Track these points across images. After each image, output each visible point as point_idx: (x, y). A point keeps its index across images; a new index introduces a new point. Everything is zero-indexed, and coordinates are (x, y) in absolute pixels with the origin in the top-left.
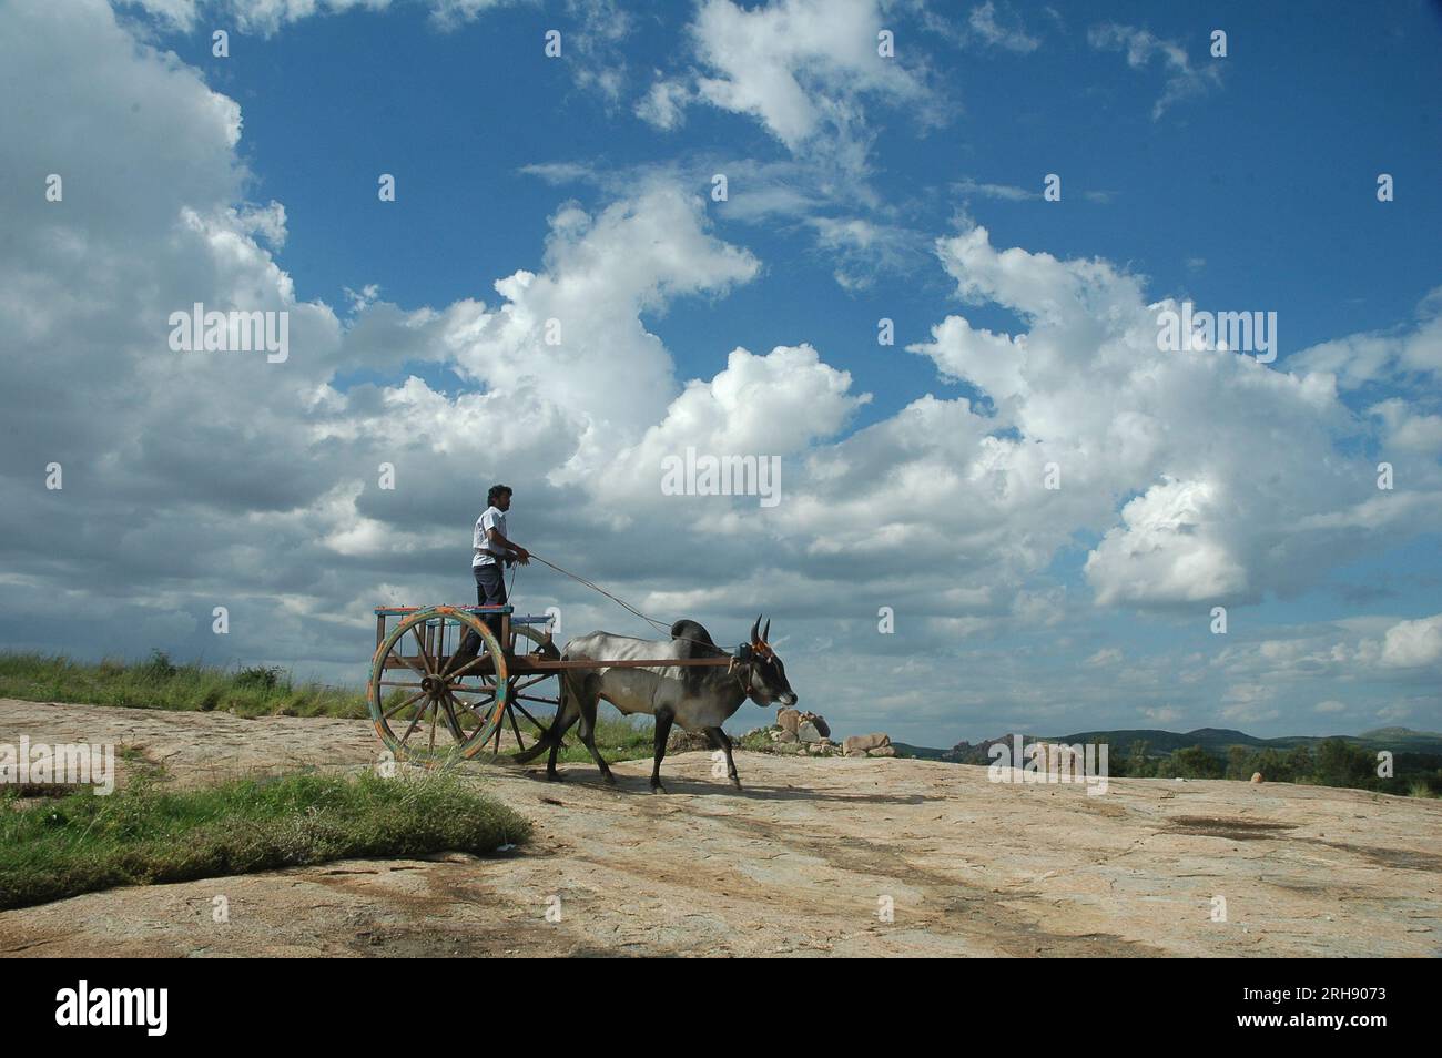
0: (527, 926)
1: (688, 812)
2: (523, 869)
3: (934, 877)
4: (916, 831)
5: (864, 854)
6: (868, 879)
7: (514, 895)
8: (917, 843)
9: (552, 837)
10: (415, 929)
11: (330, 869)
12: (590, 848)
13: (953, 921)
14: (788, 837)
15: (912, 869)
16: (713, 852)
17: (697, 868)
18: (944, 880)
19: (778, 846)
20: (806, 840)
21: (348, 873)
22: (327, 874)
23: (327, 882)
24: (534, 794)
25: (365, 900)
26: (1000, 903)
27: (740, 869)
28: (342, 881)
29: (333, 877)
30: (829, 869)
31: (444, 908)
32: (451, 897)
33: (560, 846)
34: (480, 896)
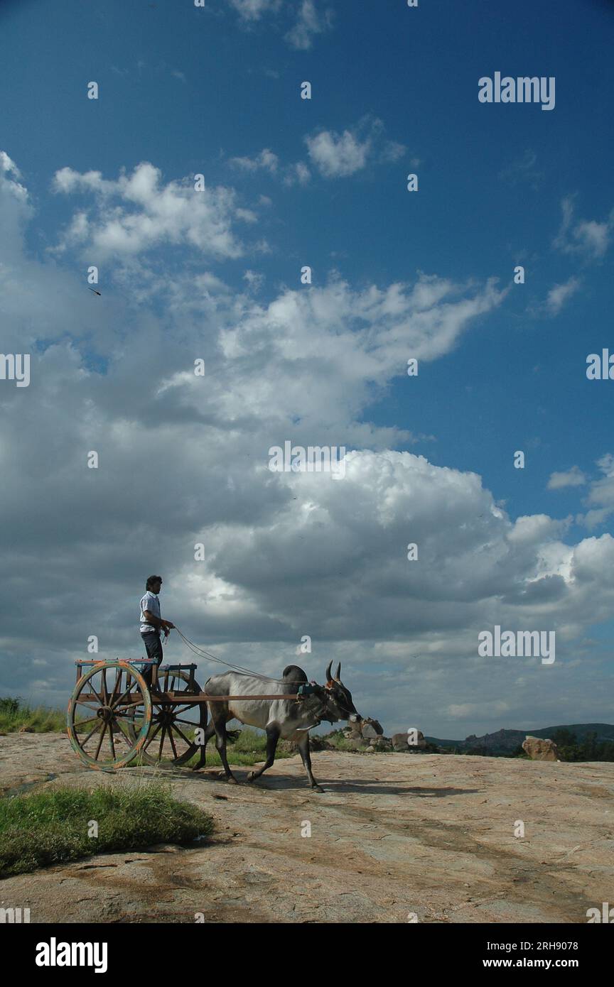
0: (229, 907)
1: (314, 802)
2: (217, 858)
3: (497, 852)
4: (473, 814)
5: (443, 833)
6: (452, 855)
7: (216, 881)
8: (476, 823)
9: (228, 828)
10: (150, 914)
11: (84, 864)
12: (255, 837)
13: (521, 890)
14: (387, 821)
15: (479, 845)
16: (339, 834)
17: (333, 850)
18: (504, 855)
19: (380, 827)
20: (399, 823)
21: (96, 867)
22: (81, 869)
23: (82, 876)
24: (208, 792)
25: (114, 892)
26: (550, 873)
27: (362, 849)
28: (93, 874)
29: (86, 871)
30: (422, 847)
31: (168, 894)
32: (171, 884)
33: (235, 835)
34: (191, 882)
